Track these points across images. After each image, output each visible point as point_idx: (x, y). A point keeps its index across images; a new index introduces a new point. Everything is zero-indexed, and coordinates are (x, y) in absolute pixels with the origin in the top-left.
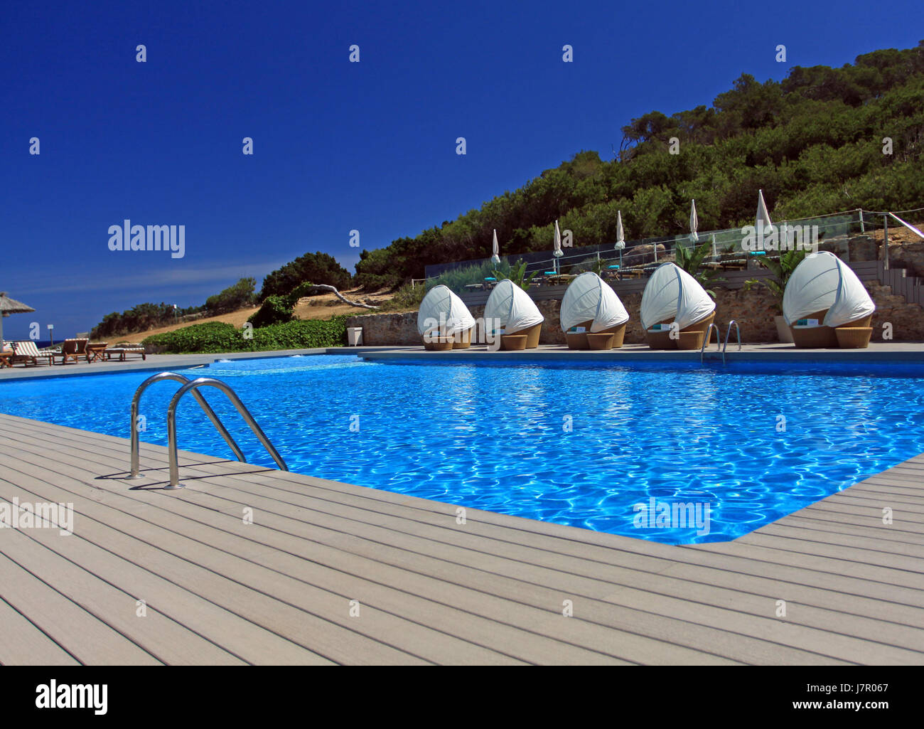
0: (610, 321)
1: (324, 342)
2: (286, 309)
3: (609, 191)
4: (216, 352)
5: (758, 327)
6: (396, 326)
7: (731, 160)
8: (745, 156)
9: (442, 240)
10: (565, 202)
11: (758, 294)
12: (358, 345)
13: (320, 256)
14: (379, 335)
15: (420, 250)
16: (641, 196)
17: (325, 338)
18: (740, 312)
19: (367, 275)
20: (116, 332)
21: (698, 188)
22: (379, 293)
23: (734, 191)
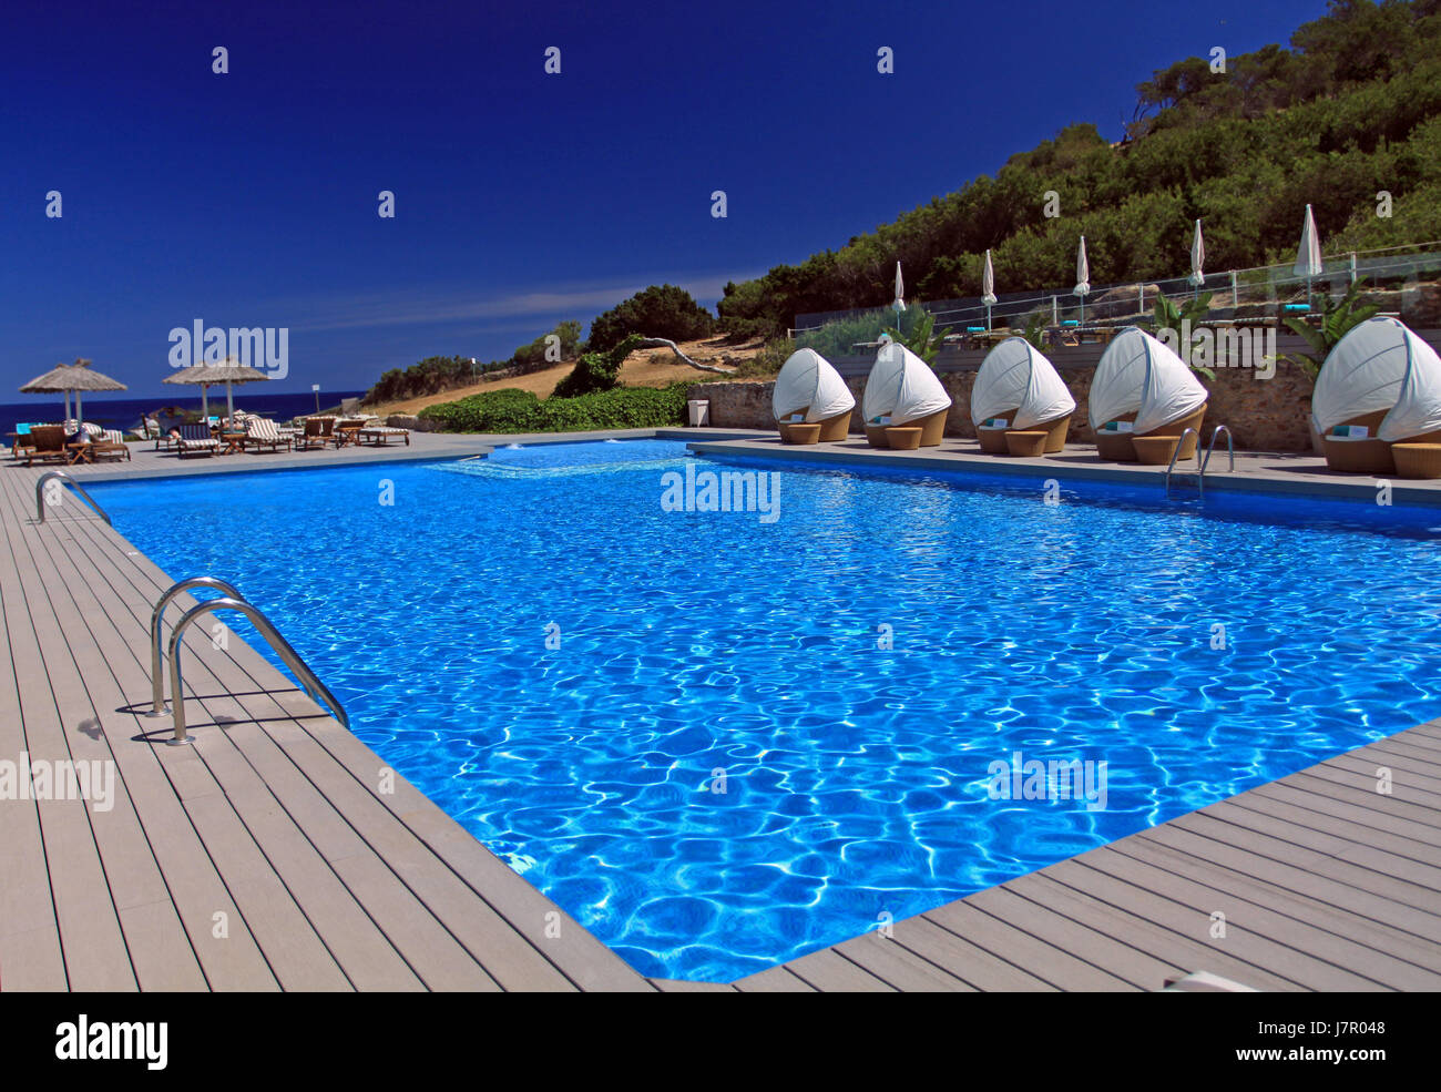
0: (1043, 413)
1: (657, 420)
2: (608, 371)
3: (1091, 195)
4: (508, 433)
5: (1282, 427)
6: (754, 401)
7: (1293, 142)
8: (1318, 136)
9: (835, 270)
10: (1021, 213)
11: (1288, 374)
12: (702, 426)
13: (669, 291)
14: (730, 413)
15: (804, 285)
16: (1135, 205)
17: (658, 414)
18: (1256, 403)
19: (731, 318)
20: (397, 396)
21: (1230, 192)
22: (747, 345)
23: (1286, 196)
